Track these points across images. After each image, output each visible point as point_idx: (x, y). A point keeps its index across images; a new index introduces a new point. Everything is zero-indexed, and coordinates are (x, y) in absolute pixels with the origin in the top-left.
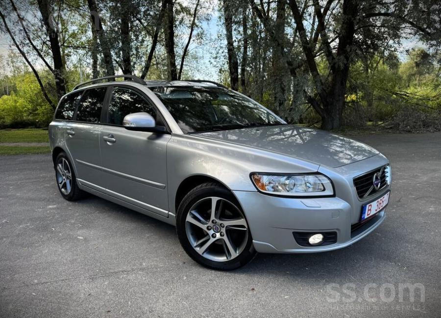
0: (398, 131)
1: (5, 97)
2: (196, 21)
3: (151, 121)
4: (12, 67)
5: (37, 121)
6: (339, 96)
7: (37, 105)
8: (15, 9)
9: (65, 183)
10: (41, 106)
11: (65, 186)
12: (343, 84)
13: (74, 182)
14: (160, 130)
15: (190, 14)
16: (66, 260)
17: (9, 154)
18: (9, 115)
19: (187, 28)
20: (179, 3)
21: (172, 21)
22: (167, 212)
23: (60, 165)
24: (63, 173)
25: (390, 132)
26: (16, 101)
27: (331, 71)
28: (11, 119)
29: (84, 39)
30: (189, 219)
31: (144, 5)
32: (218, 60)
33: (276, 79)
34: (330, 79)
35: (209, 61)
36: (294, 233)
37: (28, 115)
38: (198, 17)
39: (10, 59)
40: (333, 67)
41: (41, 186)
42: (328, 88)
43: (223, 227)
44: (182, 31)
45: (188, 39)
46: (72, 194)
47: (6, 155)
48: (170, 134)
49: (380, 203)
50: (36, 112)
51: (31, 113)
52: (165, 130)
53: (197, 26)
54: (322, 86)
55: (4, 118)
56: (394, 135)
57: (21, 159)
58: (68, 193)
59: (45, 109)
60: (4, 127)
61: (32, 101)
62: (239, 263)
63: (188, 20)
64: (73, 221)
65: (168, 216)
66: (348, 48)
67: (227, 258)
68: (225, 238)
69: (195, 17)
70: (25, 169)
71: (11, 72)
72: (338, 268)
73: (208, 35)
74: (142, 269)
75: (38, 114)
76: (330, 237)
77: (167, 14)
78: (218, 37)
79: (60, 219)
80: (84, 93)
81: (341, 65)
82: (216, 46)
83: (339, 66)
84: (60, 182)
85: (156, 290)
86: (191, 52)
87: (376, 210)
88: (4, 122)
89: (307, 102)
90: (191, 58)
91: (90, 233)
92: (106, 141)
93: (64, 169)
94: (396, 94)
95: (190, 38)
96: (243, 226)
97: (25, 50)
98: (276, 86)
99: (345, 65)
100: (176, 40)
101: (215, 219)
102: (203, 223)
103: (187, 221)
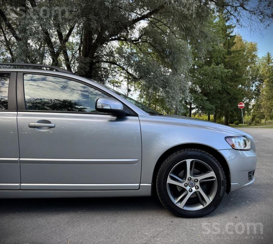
14: (126, 112)
22: (138, 184)
30: (169, 181)
36: (249, 173)
43: (197, 182)
48: (137, 116)
65: (139, 188)
67: (204, 206)
96: (213, 177)
101: (190, 177)
102: (180, 182)
103: (167, 183)
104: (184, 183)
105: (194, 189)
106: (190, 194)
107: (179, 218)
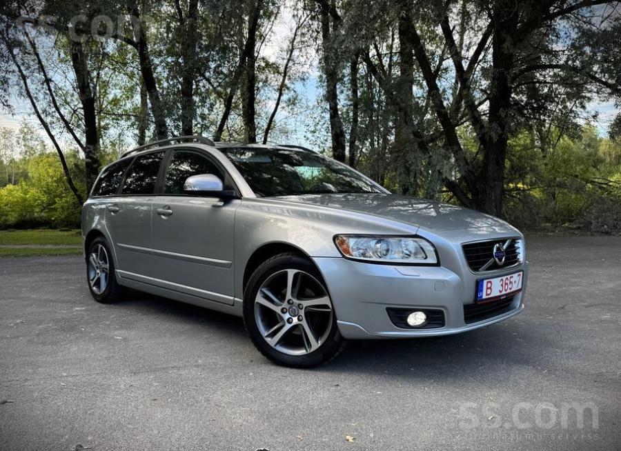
0: (589, 233)
1: (10, 187)
2: (287, 82)
3: (219, 184)
4: (23, 147)
5: (53, 219)
6: (495, 180)
7: (55, 197)
8: (42, 68)
9: (99, 279)
10: (62, 198)
11: (98, 284)
12: (500, 164)
13: (111, 276)
14: (228, 194)
15: (278, 72)
16: (101, 356)
17: (16, 256)
18: (13, 211)
19: (274, 91)
20: (263, 59)
21: (252, 80)
22: (232, 298)
23: (94, 255)
24: (98, 265)
25: (576, 234)
26: (26, 192)
27: (482, 146)
28: (16, 215)
29: (129, 106)
30: (259, 299)
31: (215, 60)
32: (317, 134)
33: (398, 157)
34: (480, 157)
35: (305, 137)
36: (388, 309)
37: (42, 211)
38: (289, 76)
39: (21, 136)
40: (483, 139)
41: (63, 288)
42: (477, 170)
43: (301, 309)
44: (266, 96)
45: (274, 106)
46: (106, 293)
47: (13, 257)
48: (240, 199)
49: (506, 284)
50: (53, 207)
51: (44, 208)
52: (234, 195)
53: (288, 88)
54: (467, 167)
55: (7, 215)
56: (582, 237)
57: (34, 261)
58: (102, 292)
59: (67, 202)
60: (6, 227)
61: (48, 192)
62: (321, 355)
63: (276, 80)
64: (108, 323)
65: (233, 304)
66: (502, 113)
67: (307, 351)
68: (304, 323)
69: (284, 77)
70: (41, 271)
71: (20, 153)
72: (454, 370)
73: (304, 101)
74: (198, 366)
75: (55, 209)
76: (435, 317)
77: (245, 72)
78: (318, 103)
79: (91, 321)
80: (134, 160)
81: (493, 135)
82: (315, 116)
83: (491, 138)
84: (92, 277)
85: (214, 384)
86: (279, 124)
87: (501, 292)
88: (6, 220)
89: (445, 189)
90: (278, 132)
91: (131, 334)
92: (160, 214)
93: (100, 259)
94: (592, 182)
95: (278, 104)
96: (326, 306)
97: (48, 120)
98: (399, 165)
99: (500, 136)
100: (257, 107)
101: (291, 298)
102: (277, 305)
103: (256, 301)
104: (280, 308)
105: (295, 320)
106: (288, 326)
107: (278, 367)
